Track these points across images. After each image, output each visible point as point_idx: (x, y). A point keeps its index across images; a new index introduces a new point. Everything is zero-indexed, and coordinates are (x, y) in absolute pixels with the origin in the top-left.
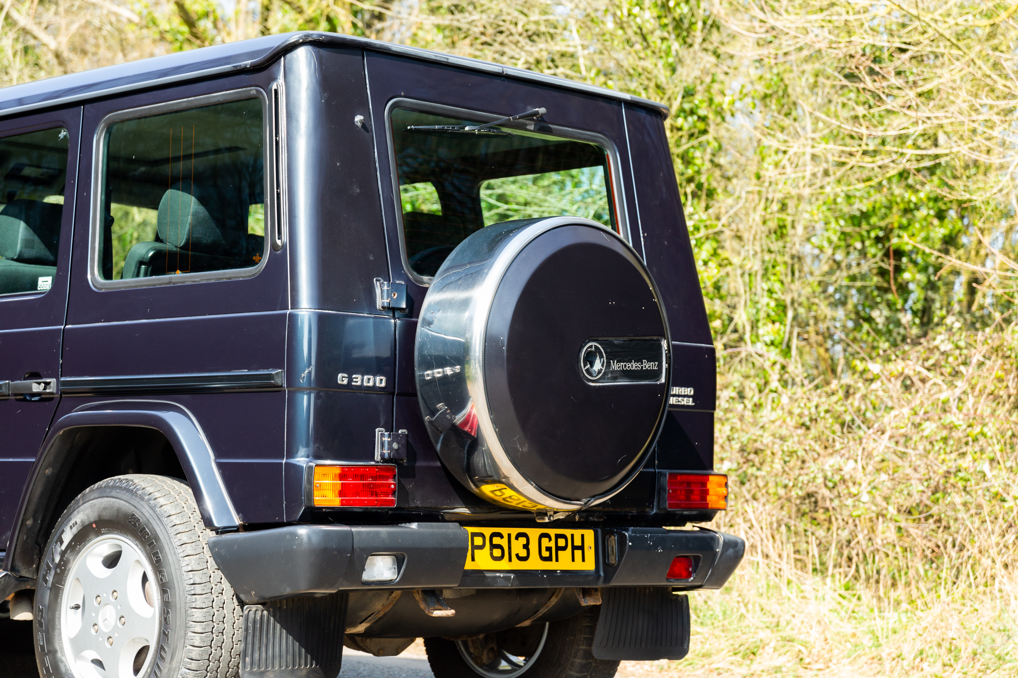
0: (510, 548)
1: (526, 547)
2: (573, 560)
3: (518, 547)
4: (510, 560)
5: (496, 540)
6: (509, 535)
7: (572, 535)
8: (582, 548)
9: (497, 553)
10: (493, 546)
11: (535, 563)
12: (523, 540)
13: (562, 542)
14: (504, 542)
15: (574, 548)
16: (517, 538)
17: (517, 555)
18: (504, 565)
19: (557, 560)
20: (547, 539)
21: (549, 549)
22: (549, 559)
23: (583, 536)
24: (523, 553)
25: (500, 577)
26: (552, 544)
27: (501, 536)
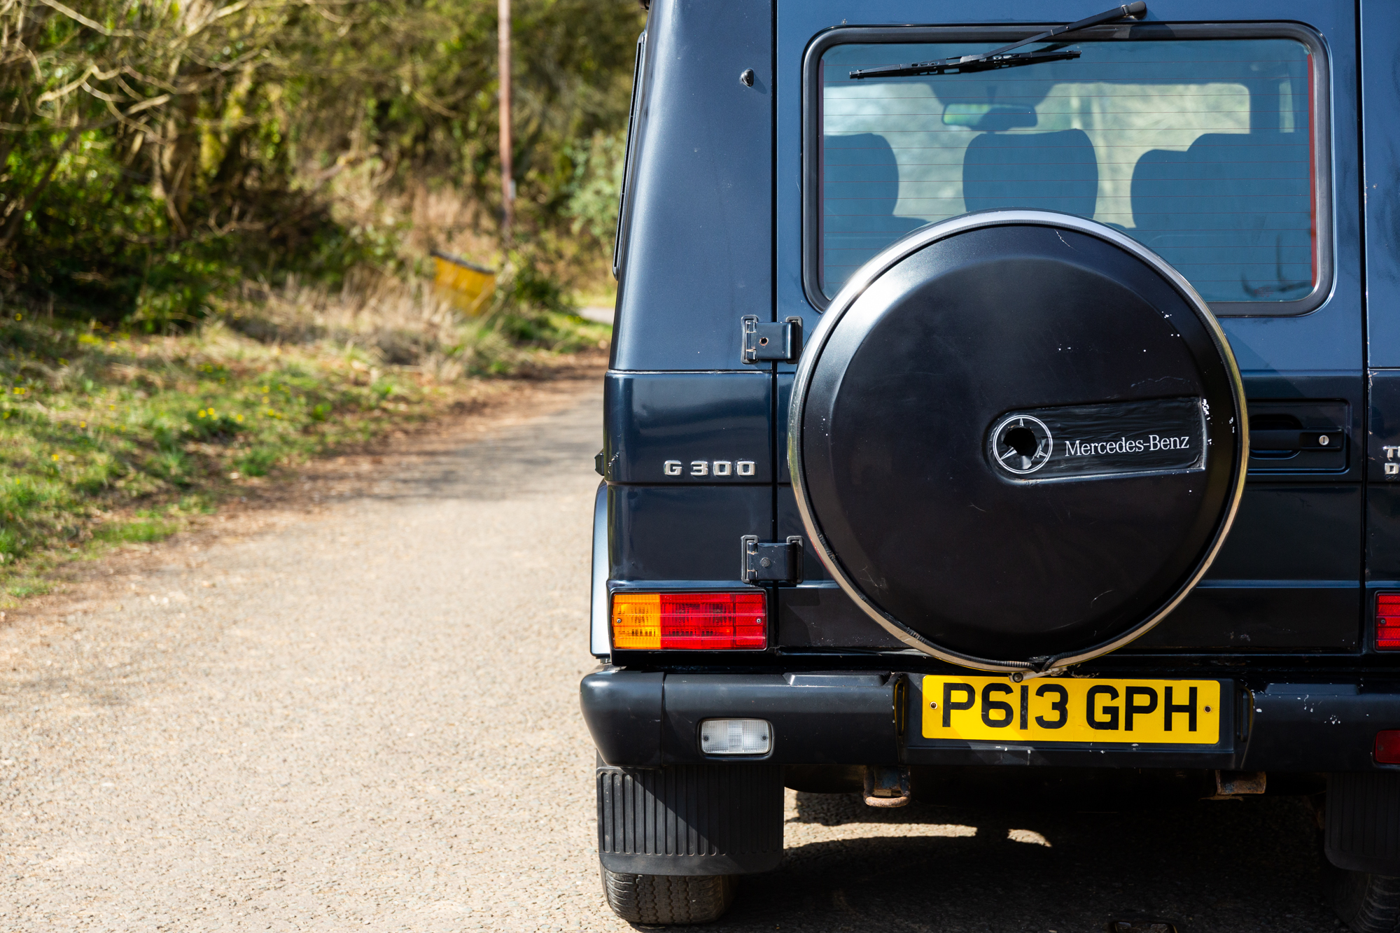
0: (1024, 707)
1: (1061, 706)
2: (1168, 726)
3: (1042, 706)
4: (1024, 725)
5: (995, 696)
6: (1024, 690)
7: (1169, 691)
8: (1191, 709)
9: (996, 715)
10: (988, 705)
11: (1077, 731)
12: (1056, 697)
13: (1141, 700)
14: (1014, 700)
15: (1170, 709)
16: (1040, 692)
17: (1040, 720)
18: (1012, 733)
19: (1129, 726)
20: (1108, 696)
21: (1113, 711)
22: (1113, 725)
23: (1193, 691)
24: (1055, 716)
25: (1003, 751)
26: (1120, 703)
27: (1008, 690)
